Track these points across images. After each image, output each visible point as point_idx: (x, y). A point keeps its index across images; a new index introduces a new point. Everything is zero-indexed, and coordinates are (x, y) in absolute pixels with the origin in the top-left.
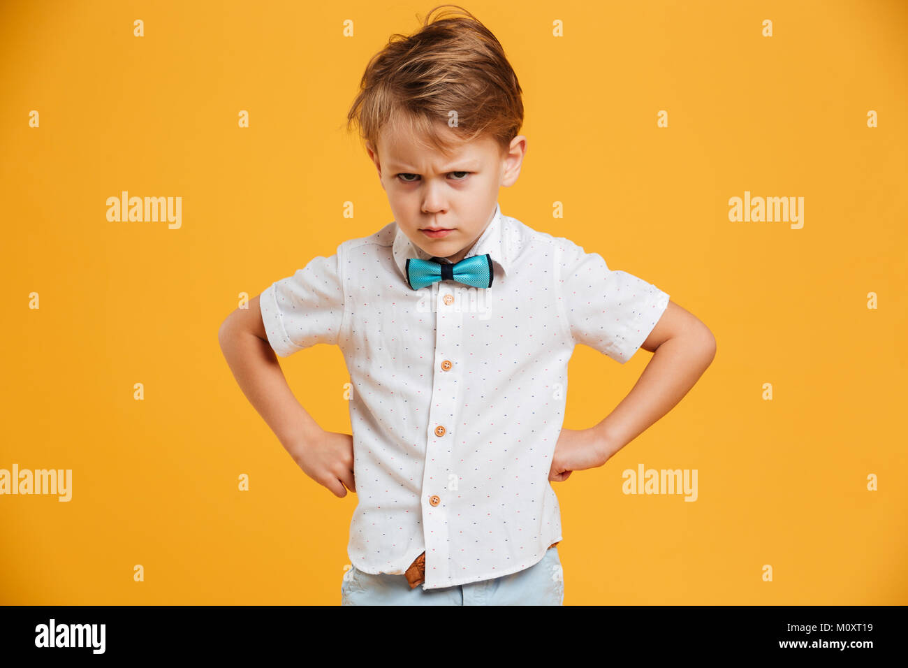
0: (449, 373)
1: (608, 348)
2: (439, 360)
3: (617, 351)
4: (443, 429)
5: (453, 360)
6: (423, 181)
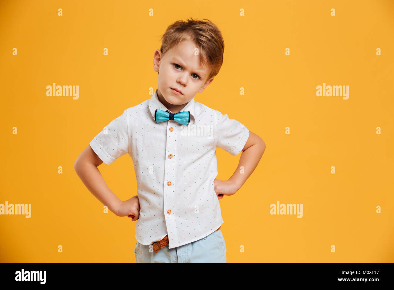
3: (232, 152)
5: (173, 154)
6: (183, 71)
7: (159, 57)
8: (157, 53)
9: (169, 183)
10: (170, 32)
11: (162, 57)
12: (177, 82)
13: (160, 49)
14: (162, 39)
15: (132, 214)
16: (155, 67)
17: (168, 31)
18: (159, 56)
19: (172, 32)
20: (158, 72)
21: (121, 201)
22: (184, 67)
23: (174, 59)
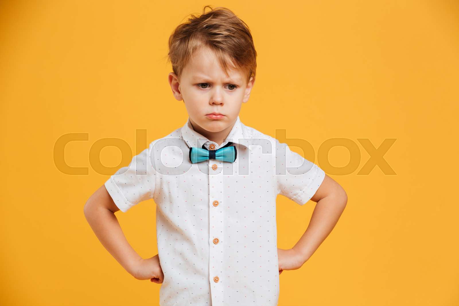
0: (218, 207)
1: (295, 197)
2: (212, 201)
3: (299, 198)
4: (217, 240)
5: (219, 201)
6: (212, 87)
7: (175, 82)
8: (171, 78)
9: (216, 241)
10: (176, 47)
11: (179, 80)
12: (210, 104)
13: (172, 71)
14: (170, 59)
15: (156, 277)
16: (176, 96)
17: (172, 47)
18: (176, 80)
19: (177, 46)
20: (183, 100)
21: (141, 259)
22: (211, 82)
23: (195, 78)
